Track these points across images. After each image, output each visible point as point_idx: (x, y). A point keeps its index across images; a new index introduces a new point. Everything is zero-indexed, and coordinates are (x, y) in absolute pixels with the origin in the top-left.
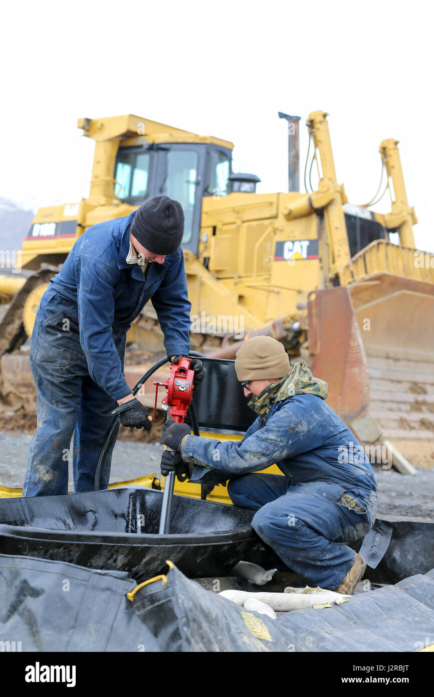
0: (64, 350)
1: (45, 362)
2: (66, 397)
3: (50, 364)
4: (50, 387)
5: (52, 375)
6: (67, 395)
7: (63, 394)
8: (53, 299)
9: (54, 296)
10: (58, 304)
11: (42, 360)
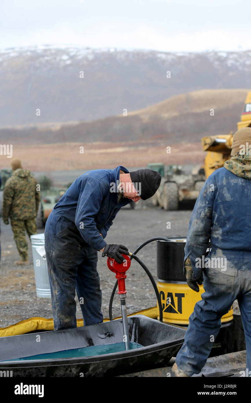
0: (70, 251)
1: (59, 258)
2: (70, 277)
3: (62, 259)
4: (62, 272)
5: (63, 265)
6: (71, 276)
7: (69, 276)
8: (60, 219)
9: (61, 217)
10: (63, 221)
11: (57, 257)
